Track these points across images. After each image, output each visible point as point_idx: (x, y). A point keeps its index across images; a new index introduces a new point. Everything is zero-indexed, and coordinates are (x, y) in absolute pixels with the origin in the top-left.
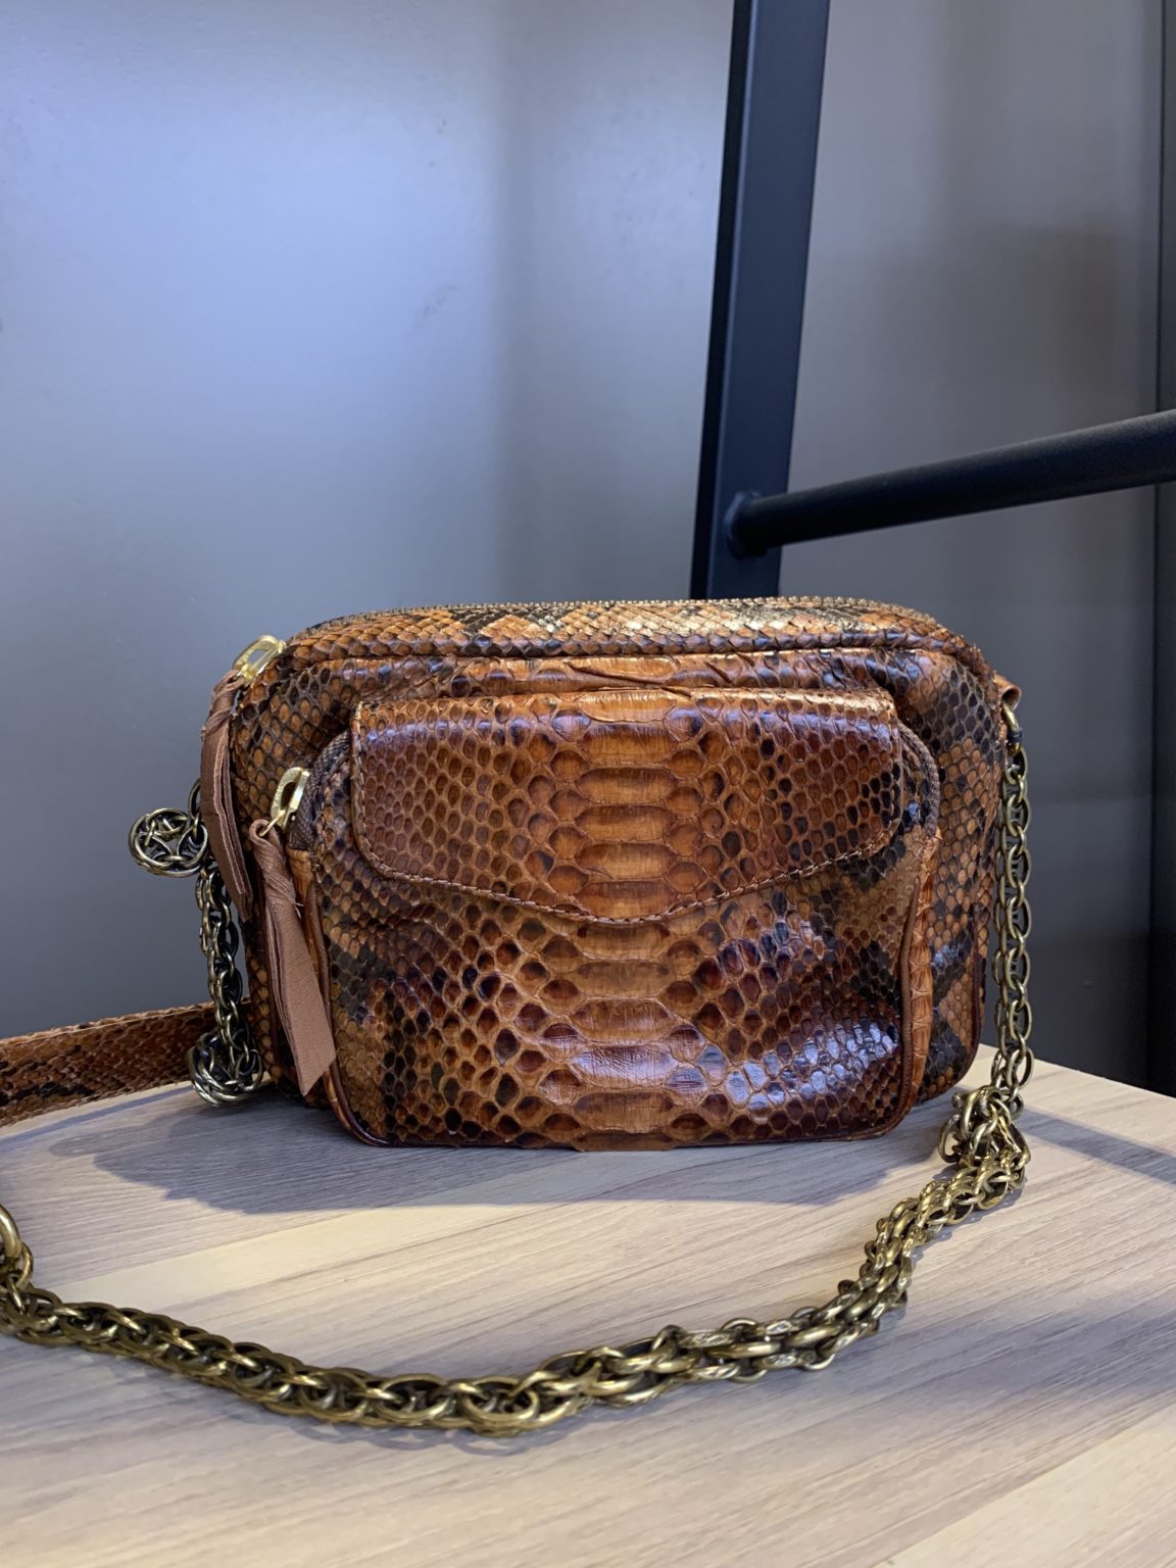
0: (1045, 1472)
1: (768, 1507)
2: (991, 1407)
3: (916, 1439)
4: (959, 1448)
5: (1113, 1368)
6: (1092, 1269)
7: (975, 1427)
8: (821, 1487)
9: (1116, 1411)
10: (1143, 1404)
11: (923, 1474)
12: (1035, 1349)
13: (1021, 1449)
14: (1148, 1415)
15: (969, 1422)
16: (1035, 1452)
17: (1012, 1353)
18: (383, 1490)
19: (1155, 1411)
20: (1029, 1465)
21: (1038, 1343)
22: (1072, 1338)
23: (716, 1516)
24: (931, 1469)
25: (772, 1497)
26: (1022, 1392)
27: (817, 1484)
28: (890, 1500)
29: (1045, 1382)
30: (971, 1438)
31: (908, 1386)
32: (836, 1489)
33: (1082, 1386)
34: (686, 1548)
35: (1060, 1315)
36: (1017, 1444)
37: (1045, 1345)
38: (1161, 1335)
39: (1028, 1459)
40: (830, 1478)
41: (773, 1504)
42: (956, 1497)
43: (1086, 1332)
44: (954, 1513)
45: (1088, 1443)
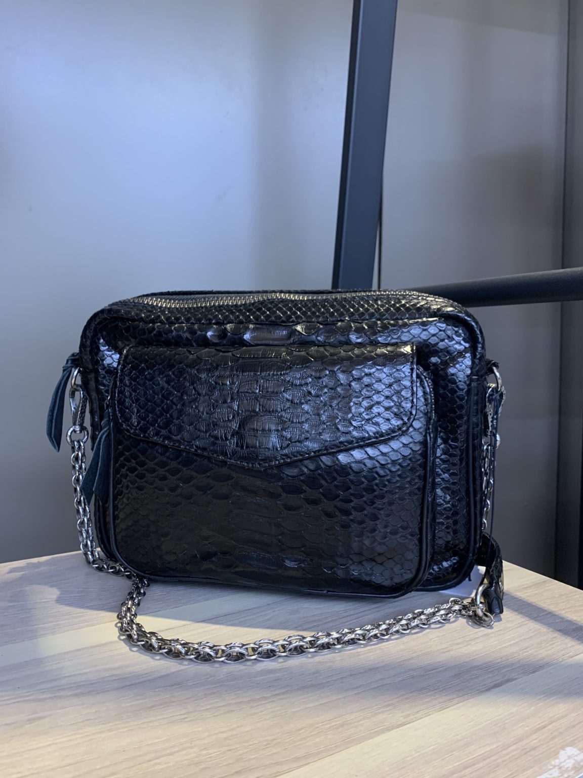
0: (409, 723)
1: (300, 732)
2: (397, 698)
3: (364, 709)
4: (379, 713)
5: (451, 684)
6: (458, 644)
7: (389, 705)
8: (322, 725)
9: (446, 702)
10: (457, 699)
11: (362, 722)
12: (424, 675)
13: (404, 714)
14: (457, 704)
15: (386, 704)
16: (409, 715)
17: (413, 677)
18: (159, 720)
19: (461, 702)
20: (404, 720)
21: (425, 674)
22: (440, 672)
23: (280, 734)
24: (366, 721)
25: (302, 728)
26: (411, 692)
27: (320, 724)
28: (347, 731)
29: (421, 689)
30: (386, 709)
31: (368, 688)
32: (328, 726)
33: (435, 691)
34: (266, 745)
35: (439, 662)
36: (402, 713)
37: (428, 674)
38: (475, 672)
39: (405, 718)
40: (326, 722)
41: (303, 731)
42: (373, 731)
43: (446, 670)
44: (369, 737)
45: (431, 713)
